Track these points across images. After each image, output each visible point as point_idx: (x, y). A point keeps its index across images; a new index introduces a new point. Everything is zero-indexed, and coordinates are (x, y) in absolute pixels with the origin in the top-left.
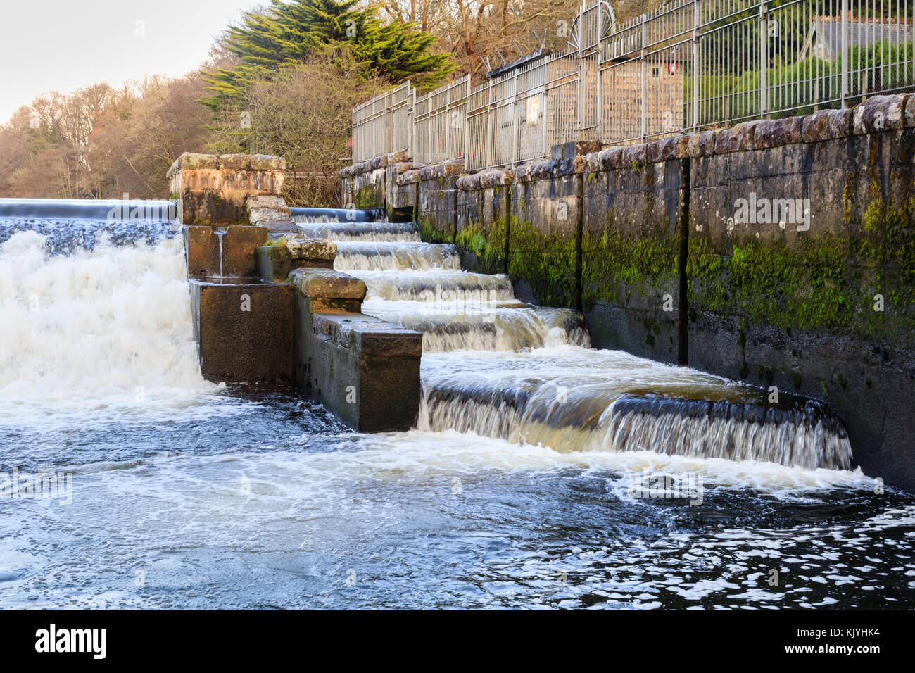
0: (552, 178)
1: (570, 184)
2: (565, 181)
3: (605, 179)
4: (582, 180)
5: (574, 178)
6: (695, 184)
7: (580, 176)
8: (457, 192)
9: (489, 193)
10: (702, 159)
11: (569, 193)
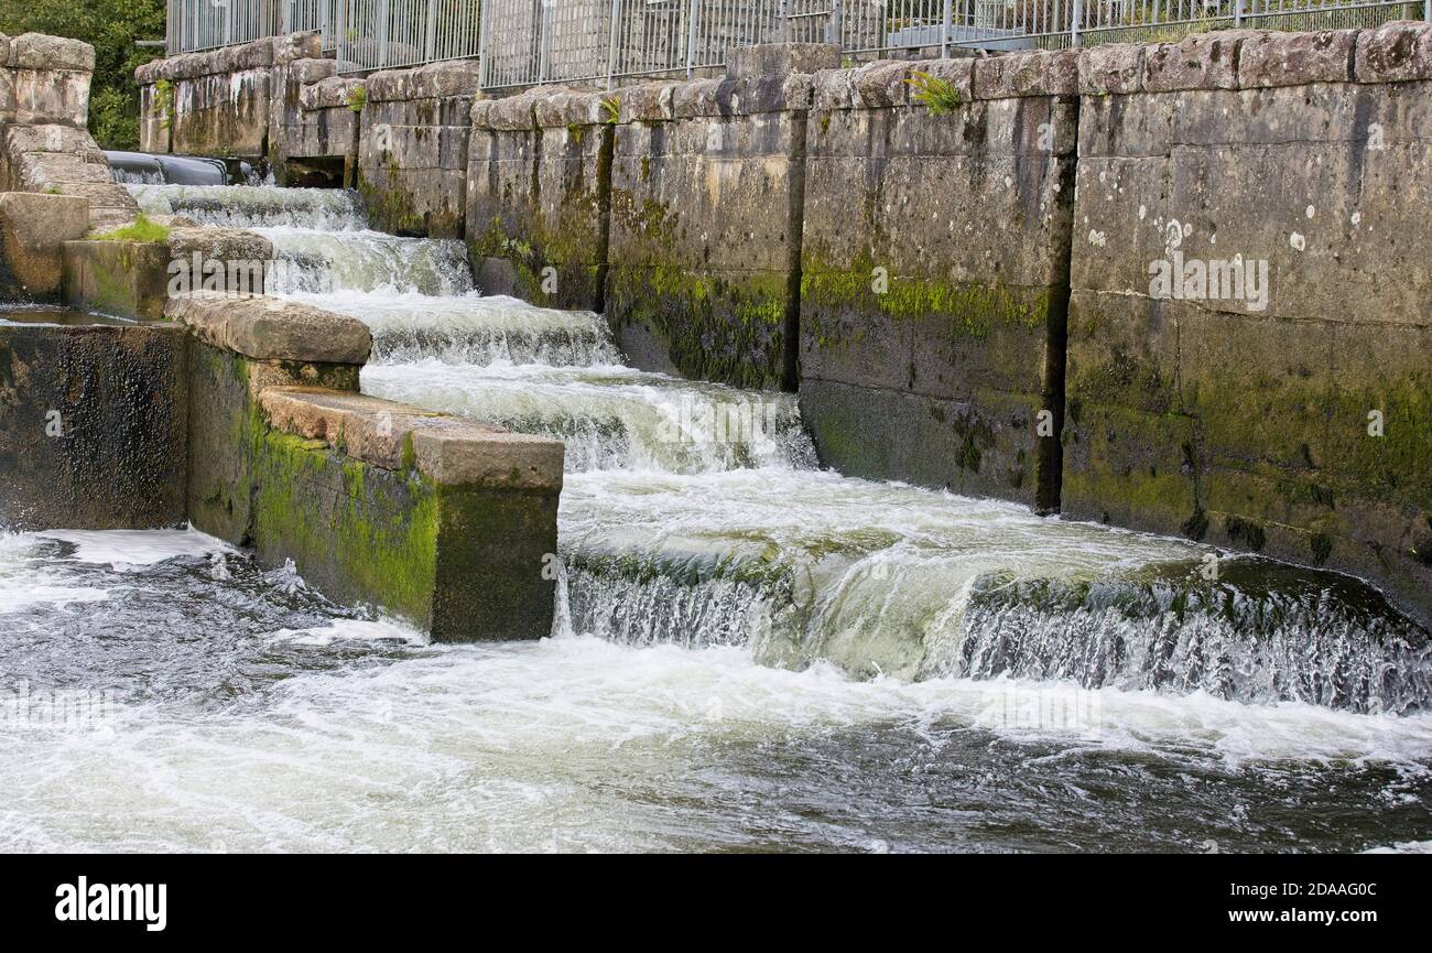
0: (726, 115)
1: (772, 132)
2: (760, 124)
3: (863, 126)
4: (804, 124)
5: (784, 120)
6: (1089, 149)
7: (800, 117)
8: (468, 132)
9: (558, 138)
10: (1107, 103)
11: (770, 150)
